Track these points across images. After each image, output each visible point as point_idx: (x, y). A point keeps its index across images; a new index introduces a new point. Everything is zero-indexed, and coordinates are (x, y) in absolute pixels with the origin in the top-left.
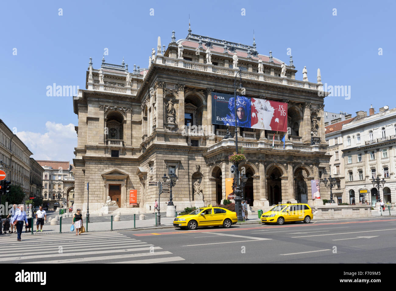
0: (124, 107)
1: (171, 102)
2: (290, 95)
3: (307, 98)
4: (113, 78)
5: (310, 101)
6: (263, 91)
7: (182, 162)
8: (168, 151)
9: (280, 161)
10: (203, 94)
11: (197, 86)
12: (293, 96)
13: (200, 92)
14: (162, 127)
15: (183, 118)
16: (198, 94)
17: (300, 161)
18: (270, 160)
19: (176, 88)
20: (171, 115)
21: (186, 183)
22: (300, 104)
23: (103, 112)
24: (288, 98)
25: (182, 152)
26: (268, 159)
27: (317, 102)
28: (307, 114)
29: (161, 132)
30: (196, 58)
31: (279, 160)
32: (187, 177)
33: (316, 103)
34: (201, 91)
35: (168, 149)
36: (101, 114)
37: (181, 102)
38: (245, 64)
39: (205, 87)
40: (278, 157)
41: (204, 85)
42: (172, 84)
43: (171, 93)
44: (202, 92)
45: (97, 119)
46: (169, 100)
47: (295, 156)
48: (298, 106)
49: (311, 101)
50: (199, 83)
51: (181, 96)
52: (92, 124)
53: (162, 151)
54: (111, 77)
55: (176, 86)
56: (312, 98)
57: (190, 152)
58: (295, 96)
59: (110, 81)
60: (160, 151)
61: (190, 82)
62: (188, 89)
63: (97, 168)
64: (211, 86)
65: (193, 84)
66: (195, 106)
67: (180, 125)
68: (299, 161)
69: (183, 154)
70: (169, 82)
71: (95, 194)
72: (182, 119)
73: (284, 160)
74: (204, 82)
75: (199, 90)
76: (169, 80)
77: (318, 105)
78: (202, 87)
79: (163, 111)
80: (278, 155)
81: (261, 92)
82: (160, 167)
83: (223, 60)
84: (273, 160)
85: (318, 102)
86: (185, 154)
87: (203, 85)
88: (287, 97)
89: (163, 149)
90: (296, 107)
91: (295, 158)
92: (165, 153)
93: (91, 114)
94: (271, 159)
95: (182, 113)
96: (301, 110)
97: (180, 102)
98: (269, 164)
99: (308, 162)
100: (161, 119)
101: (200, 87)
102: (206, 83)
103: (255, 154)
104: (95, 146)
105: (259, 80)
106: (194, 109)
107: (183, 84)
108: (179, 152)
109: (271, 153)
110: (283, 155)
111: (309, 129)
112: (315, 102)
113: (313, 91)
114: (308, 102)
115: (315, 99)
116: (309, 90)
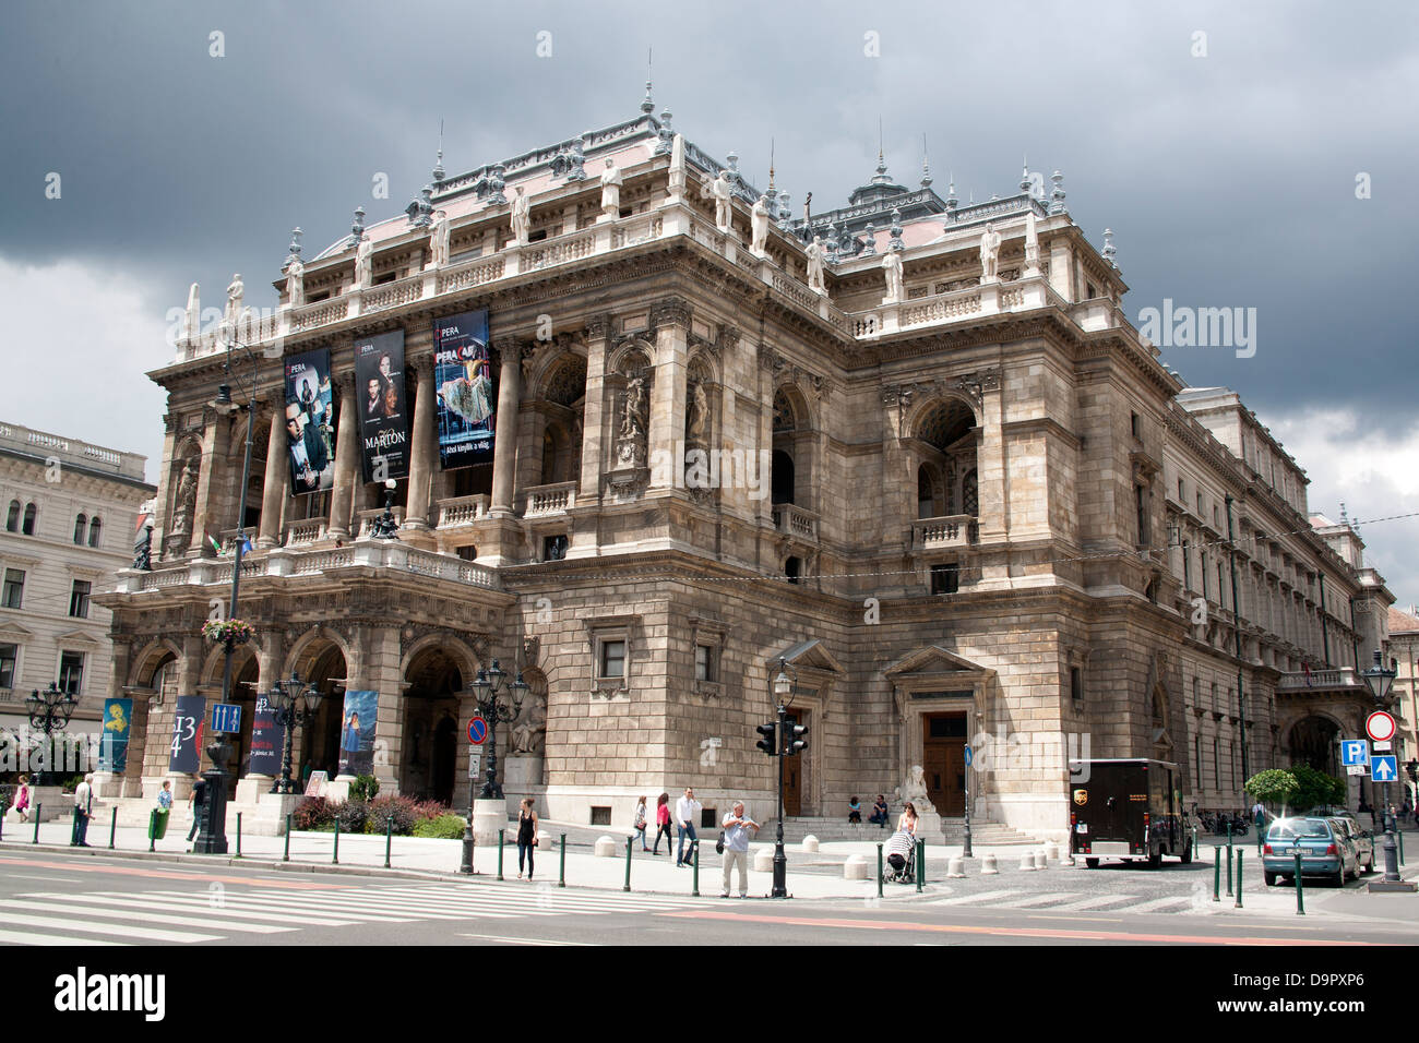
2: (521, 314)
3: (592, 297)
5: (607, 306)
12: (535, 311)
19: (201, 420)
20: (183, 508)
24: (515, 327)
27: (639, 298)
28: (595, 369)
39: (264, 391)
41: (261, 385)
42: (195, 413)
43: (193, 440)
49: (614, 304)
50: (251, 384)
51: (209, 442)
55: (200, 416)
56: (615, 291)
70: (192, 408)
72: (201, 514)
74: (261, 377)
76: (189, 403)
78: (258, 393)
85: (648, 296)
87: (259, 387)
88: (509, 329)
113: (602, 260)
114: (597, 317)
115: (633, 287)
116: (582, 265)
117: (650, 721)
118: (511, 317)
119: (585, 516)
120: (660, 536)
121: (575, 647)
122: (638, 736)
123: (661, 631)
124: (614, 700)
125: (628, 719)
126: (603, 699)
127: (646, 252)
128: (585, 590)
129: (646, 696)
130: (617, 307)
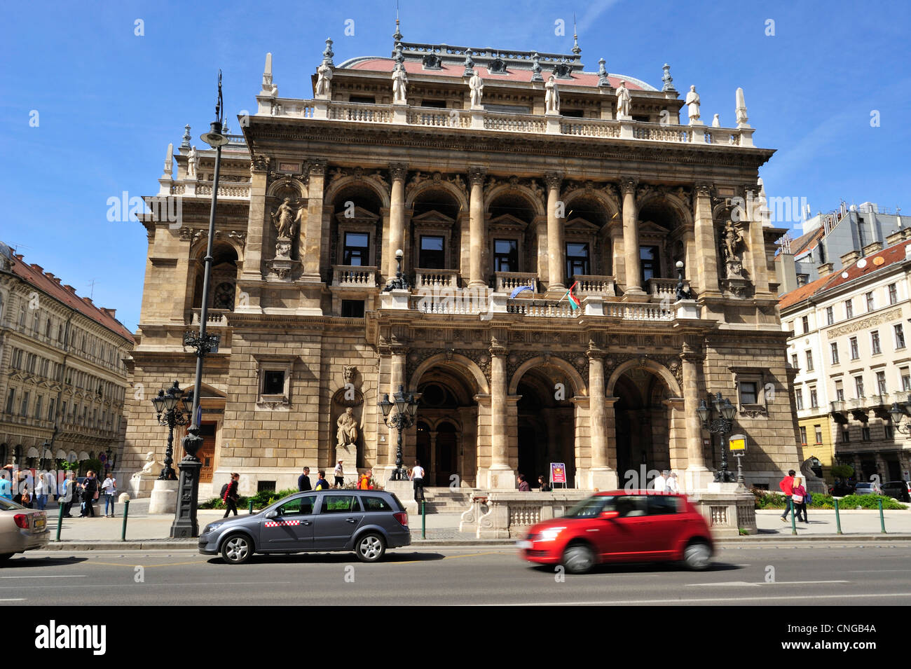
0: (239, 229)
1: (288, 205)
2: (642, 166)
3: (698, 169)
4: (235, 165)
5: (710, 177)
6: (555, 161)
7: (305, 359)
8: (266, 332)
9: (563, 350)
10: (382, 181)
11: (361, 161)
12: (654, 166)
13: (374, 176)
14: (255, 269)
15: (315, 244)
16: (370, 181)
17: (636, 349)
18: (531, 349)
19: (303, 169)
20: (286, 239)
21: (310, 417)
22: (681, 189)
23: (187, 244)
25: (304, 333)
26: (520, 344)
27: (733, 179)
28: (702, 215)
29: (250, 283)
30: (387, 95)
31: (558, 348)
32: (315, 400)
33: (730, 183)
34: (375, 173)
35: (265, 326)
36: (182, 250)
37: (313, 204)
38: (524, 98)
39: (384, 162)
40: (556, 339)
41: (380, 157)
42: (292, 162)
43: (289, 184)
44: (379, 176)
45: (172, 263)
46: (282, 202)
47: (614, 336)
48: (677, 196)
49: (715, 178)
50: (367, 154)
51: (314, 190)
52: (161, 275)
53: (251, 332)
54: (229, 165)
55: (303, 165)
56: (716, 170)
57: (330, 333)
58: (660, 167)
59: (227, 174)
60: (243, 332)
61: (340, 152)
62: (339, 170)
63: (161, 379)
64: (400, 159)
65: (351, 156)
66: (372, 214)
67: (306, 262)
68: (630, 349)
69: (308, 338)
70: (285, 156)
71: (151, 445)
72: (313, 247)
73: (576, 346)
74: (379, 150)
75: (371, 171)
76: (284, 152)
77: (740, 186)
78: (374, 162)
79: (262, 228)
80: (556, 334)
81: (551, 164)
82: (240, 374)
83: (458, 92)
84: (539, 347)
85: (739, 179)
86: (314, 338)
87: (377, 157)
88: (632, 173)
89: (252, 326)
90: (671, 196)
91: (615, 341)
92: (256, 337)
93: (159, 252)
94: (533, 345)
95: (315, 231)
96: (686, 205)
97: (311, 203)
98: (526, 360)
99: (662, 353)
100: (256, 250)
101: (371, 162)
102: (386, 150)
103: (479, 331)
104: (160, 327)
105: (547, 133)
106: (371, 222)
107: (321, 158)
108: (296, 333)
109: (530, 328)
110: (574, 334)
111: (711, 257)
112: (727, 178)
113: (717, 149)
114: (704, 182)
115: (729, 171)
116: (703, 149)
117: (784, 432)
118: (634, 165)
119: (715, 303)
120: (770, 323)
121: (721, 384)
122: (777, 441)
123: (783, 379)
124: (756, 418)
125: (768, 430)
126: (749, 418)
127: (748, 153)
128: (723, 349)
129: (778, 416)
130: (718, 180)
